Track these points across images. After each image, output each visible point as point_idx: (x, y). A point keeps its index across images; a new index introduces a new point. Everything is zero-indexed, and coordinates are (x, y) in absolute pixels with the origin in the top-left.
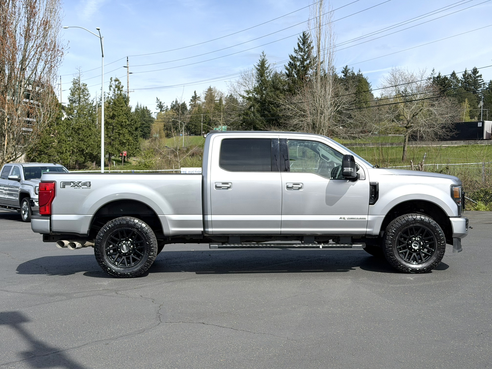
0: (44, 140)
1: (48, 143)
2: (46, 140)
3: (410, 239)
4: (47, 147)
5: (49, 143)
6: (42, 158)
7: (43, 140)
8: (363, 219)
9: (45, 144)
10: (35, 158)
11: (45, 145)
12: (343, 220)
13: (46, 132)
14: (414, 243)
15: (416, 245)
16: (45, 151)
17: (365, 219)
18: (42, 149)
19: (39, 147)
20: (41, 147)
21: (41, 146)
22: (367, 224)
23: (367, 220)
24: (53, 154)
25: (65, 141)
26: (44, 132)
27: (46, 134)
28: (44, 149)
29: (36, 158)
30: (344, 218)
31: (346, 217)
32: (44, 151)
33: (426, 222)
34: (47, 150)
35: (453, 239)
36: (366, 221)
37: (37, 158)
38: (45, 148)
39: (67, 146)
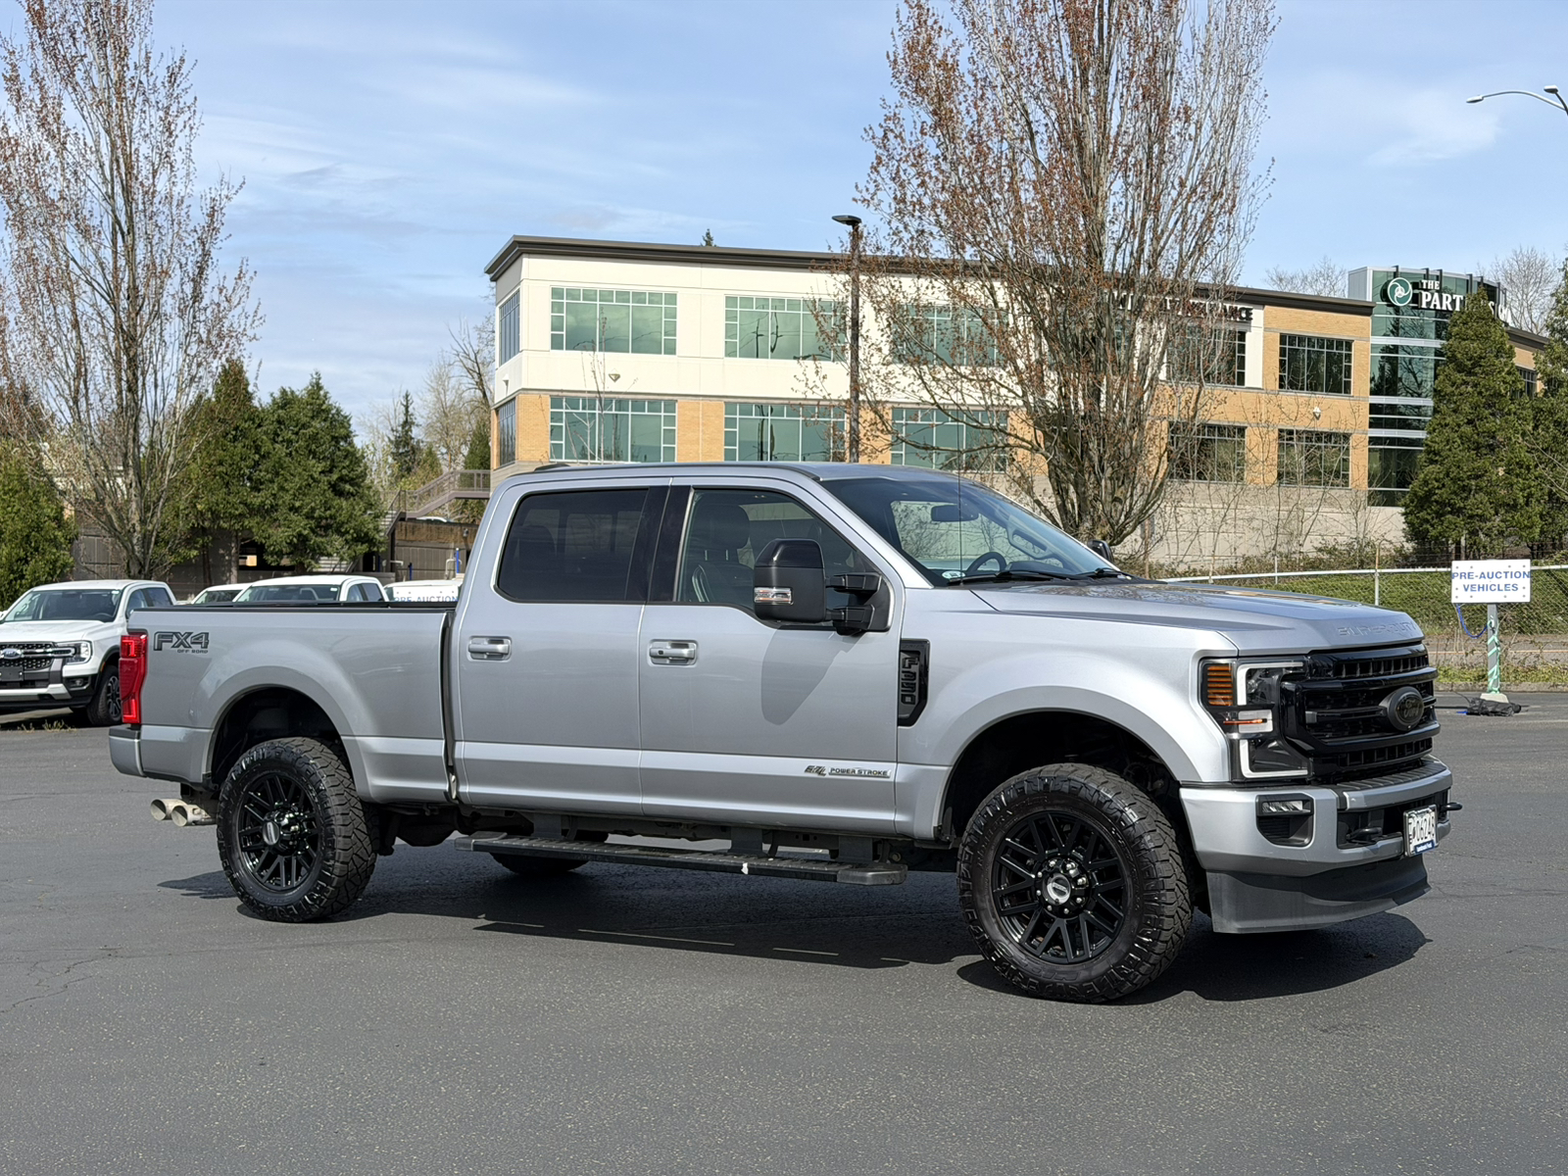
0: (1454, 468)
1: (1465, 476)
2: (1459, 467)
3: (1041, 864)
4: (1464, 488)
5: (1469, 478)
6: (1445, 524)
7: (1450, 467)
8: (879, 774)
9: (1454, 480)
10: (1424, 526)
11: (1455, 483)
12: (815, 775)
13: (1459, 441)
14: (1057, 881)
15: (1063, 888)
16: (1455, 504)
17: (884, 775)
18: (1444, 496)
19: (1437, 491)
20: (1443, 490)
21: (1444, 485)
22: (892, 796)
23: (891, 779)
24: (1480, 512)
25: (1528, 468)
26: (1454, 442)
27: (1461, 448)
28: (1453, 496)
29: (1428, 526)
30: (820, 771)
31: (828, 765)
32: (1452, 501)
33: (1086, 800)
34: (1461, 498)
35: (1208, 874)
36: (890, 782)
37: (1432, 526)
38: (1455, 493)
39: (1533, 483)
